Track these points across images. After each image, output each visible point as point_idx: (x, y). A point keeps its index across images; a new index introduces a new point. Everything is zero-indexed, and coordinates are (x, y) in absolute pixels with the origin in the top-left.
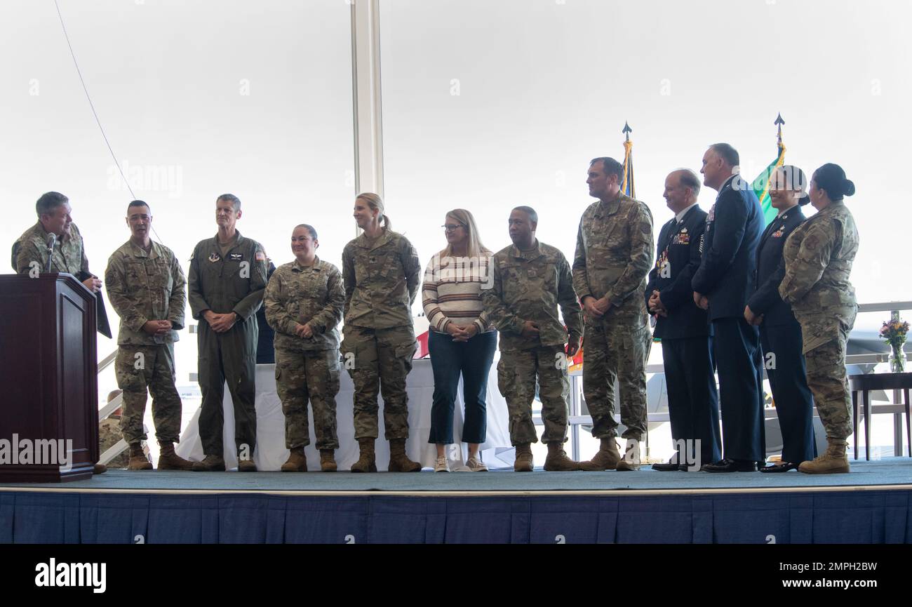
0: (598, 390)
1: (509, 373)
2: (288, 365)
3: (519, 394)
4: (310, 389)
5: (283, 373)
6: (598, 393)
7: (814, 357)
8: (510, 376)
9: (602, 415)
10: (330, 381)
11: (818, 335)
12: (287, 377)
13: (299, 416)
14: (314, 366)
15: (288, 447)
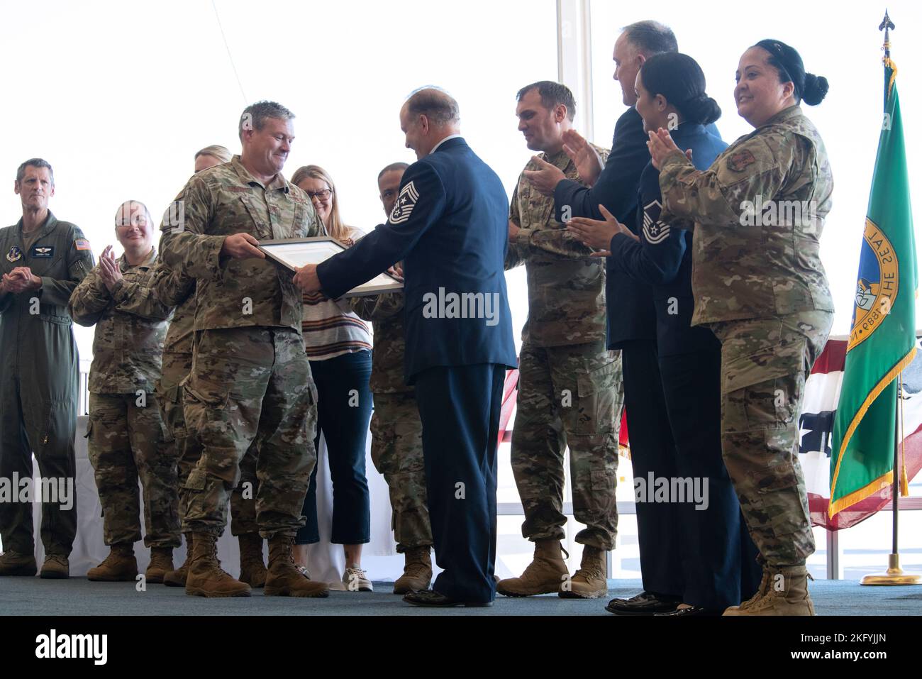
0: (533, 459)
1: (385, 434)
2: (102, 415)
3: (401, 467)
4: (135, 453)
5: (95, 429)
6: (534, 464)
7: (746, 402)
8: (387, 439)
9: (538, 501)
10: (162, 442)
11: (762, 360)
12: (101, 435)
13: (122, 495)
14: (139, 417)
15: (107, 544)
